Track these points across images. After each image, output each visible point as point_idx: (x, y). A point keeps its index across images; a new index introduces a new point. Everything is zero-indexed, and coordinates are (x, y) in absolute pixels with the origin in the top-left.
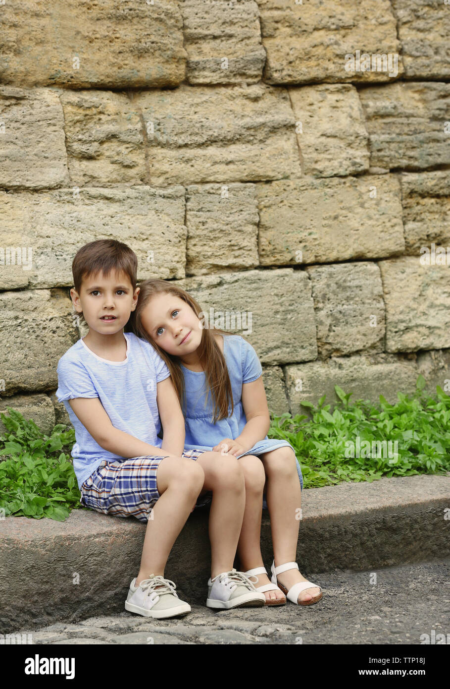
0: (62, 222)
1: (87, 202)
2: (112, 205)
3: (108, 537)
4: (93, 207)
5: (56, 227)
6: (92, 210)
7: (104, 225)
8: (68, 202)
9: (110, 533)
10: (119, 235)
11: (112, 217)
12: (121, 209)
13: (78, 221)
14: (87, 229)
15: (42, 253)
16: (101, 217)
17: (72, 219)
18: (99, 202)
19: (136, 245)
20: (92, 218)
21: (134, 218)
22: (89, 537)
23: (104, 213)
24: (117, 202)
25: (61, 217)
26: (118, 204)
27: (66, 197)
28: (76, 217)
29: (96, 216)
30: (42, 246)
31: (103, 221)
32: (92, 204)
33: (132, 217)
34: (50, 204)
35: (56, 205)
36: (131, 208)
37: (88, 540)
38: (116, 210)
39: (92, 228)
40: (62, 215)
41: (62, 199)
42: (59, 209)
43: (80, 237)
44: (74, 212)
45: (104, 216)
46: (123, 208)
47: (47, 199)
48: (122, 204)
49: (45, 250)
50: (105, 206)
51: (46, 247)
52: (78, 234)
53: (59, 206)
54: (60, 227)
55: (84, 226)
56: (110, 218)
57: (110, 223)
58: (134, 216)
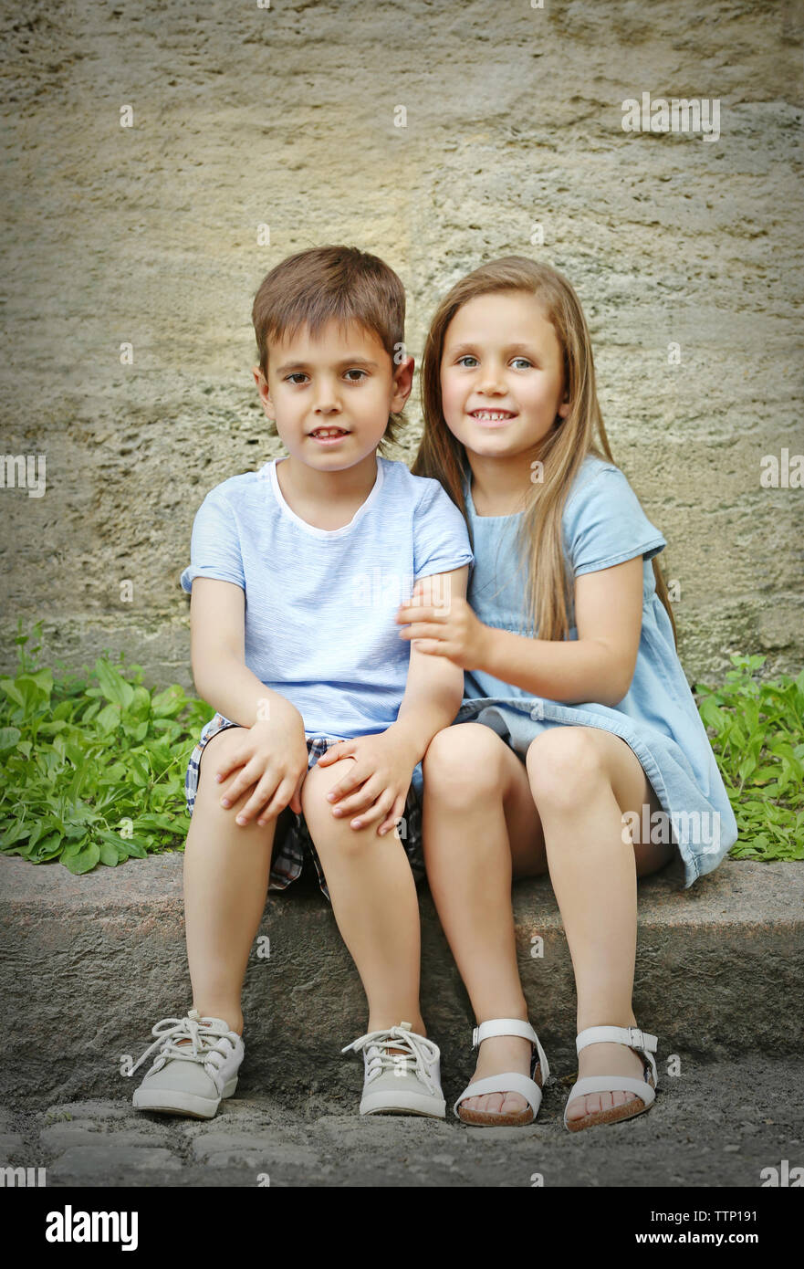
0: (515, 192)
1: (595, 143)
2: (667, 151)
3: (136, 918)
4: (608, 157)
5: (498, 204)
6: (605, 165)
7: (636, 199)
8: (540, 145)
9: (145, 907)
10: (678, 223)
11: (663, 180)
12: (689, 159)
13: (560, 190)
14: (585, 210)
15: (457, 266)
16: (629, 180)
17: (543, 184)
18: (628, 144)
19: (729, 247)
20: (603, 182)
21: (728, 183)
22: (85, 912)
23: (640, 169)
24: (680, 142)
25: (513, 181)
26: (683, 148)
27: (532, 133)
28: (555, 181)
29: (614, 178)
30: (456, 248)
31: (635, 191)
32: (609, 150)
33: (722, 180)
34: (485, 148)
35: (504, 152)
36: (719, 157)
37: (79, 918)
38: (675, 165)
39: (600, 206)
40: (518, 176)
41: (520, 137)
42: (511, 162)
43: (565, 228)
44: (550, 170)
45: (636, 179)
46: (697, 158)
47: (480, 138)
48: (693, 148)
49: (467, 258)
50: (643, 152)
51: (469, 252)
52: (560, 220)
53: (511, 155)
54: (509, 203)
55: (578, 203)
56: (657, 182)
57: (653, 194)
58: (728, 176)
